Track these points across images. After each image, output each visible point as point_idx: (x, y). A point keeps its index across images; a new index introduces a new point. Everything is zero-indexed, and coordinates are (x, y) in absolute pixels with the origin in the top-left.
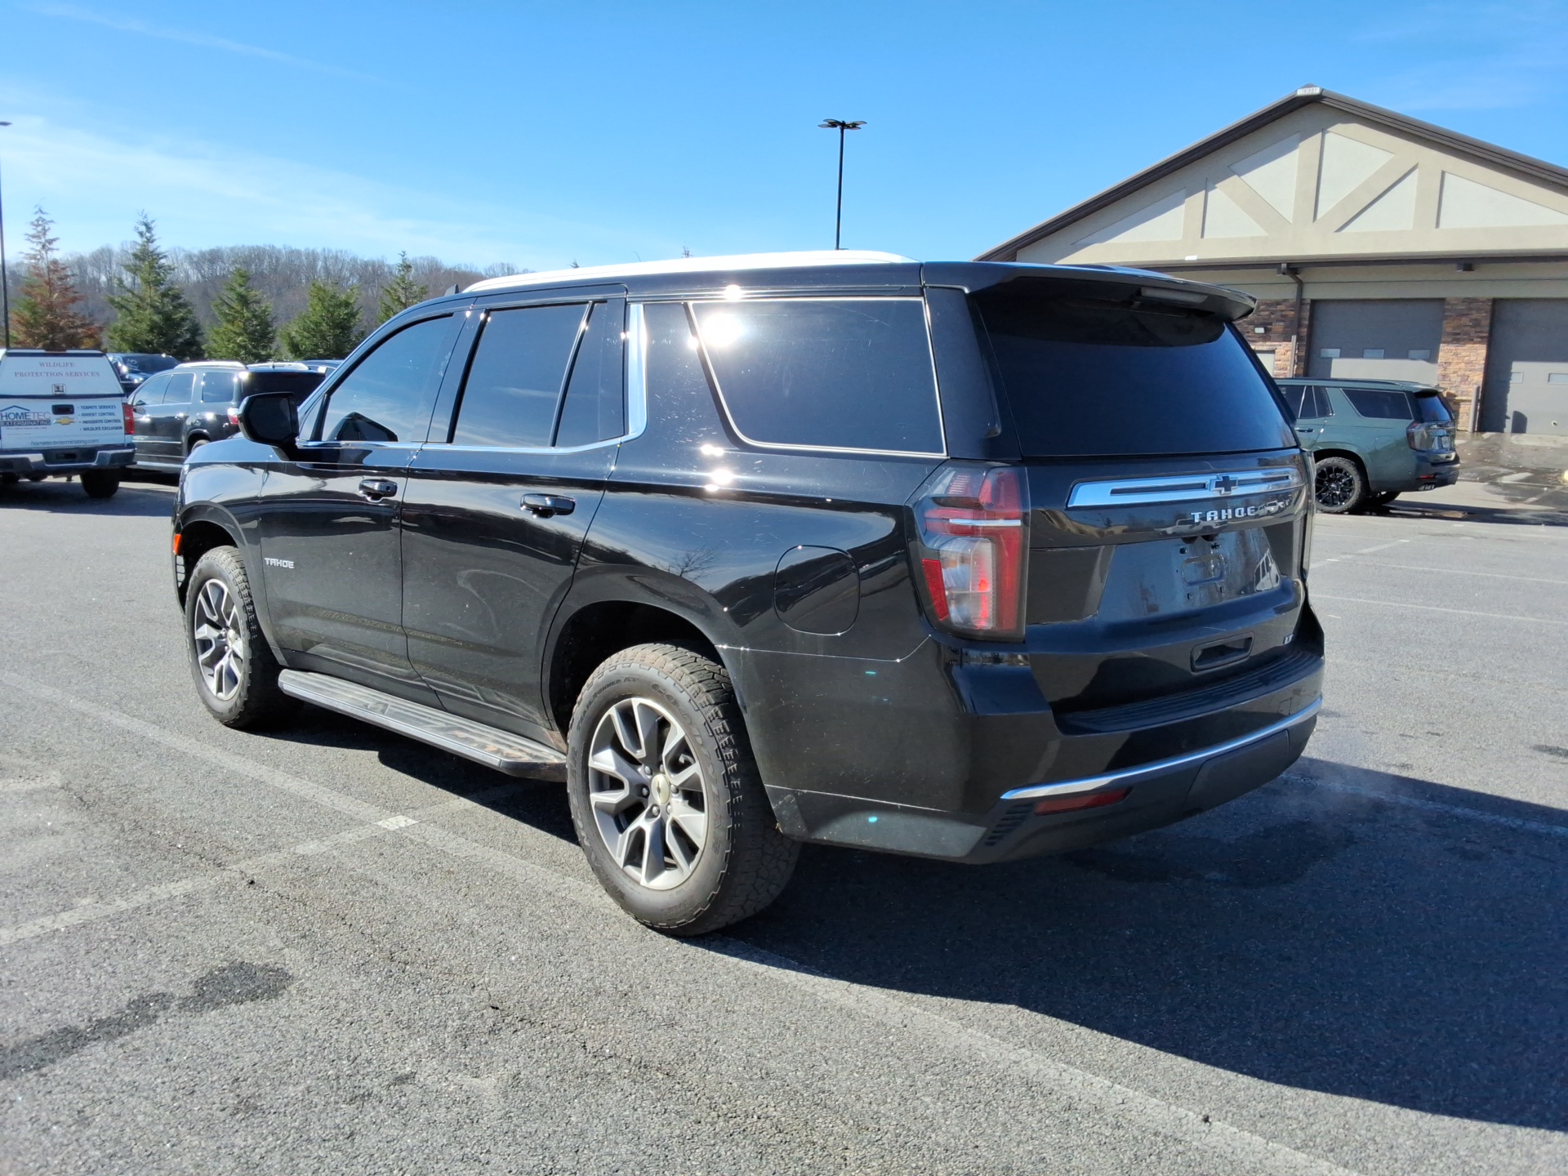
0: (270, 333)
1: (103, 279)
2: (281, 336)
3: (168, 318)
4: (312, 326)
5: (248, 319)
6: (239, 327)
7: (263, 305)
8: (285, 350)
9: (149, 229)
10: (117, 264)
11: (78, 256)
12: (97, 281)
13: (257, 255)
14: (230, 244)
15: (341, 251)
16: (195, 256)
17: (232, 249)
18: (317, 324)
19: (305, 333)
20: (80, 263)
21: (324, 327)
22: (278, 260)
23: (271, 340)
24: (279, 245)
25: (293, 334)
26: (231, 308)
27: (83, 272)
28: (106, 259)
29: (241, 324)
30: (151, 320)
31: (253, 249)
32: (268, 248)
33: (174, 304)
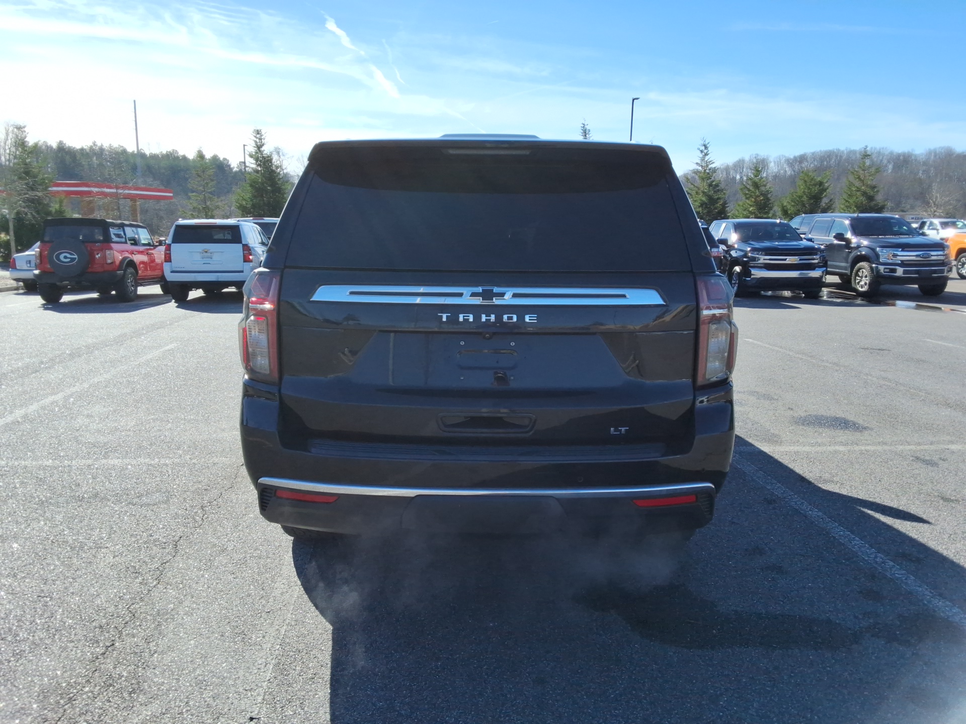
0: (770, 204)
1: (738, 177)
2: (778, 206)
3: (710, 198)
4: (798, 199)
5: (758, 196)
6: (751, 201)
7: (768, 187)
8: (779, 213)
9: (706, 147)
10: (747, 168)
11: (726, 165)
12: (734, 178)
13: (829, 155)
14: (812, 150)
15: (883, 148)
16: (791, 159)
17: (813, 154)
18: (800, 197)
19: (793, 204)
20: (727, 169)
21: (805, 198)
22: (841, 157)
23: (771, 209)
24: (842, 148)
25: (785, 204)
26: (749, 190)
27: (728, 173)
28: (741, 166)
29: (753, 200)
30: (701, 200)
31: (826, 152)
32: (835, 151)
33: (715, 190)
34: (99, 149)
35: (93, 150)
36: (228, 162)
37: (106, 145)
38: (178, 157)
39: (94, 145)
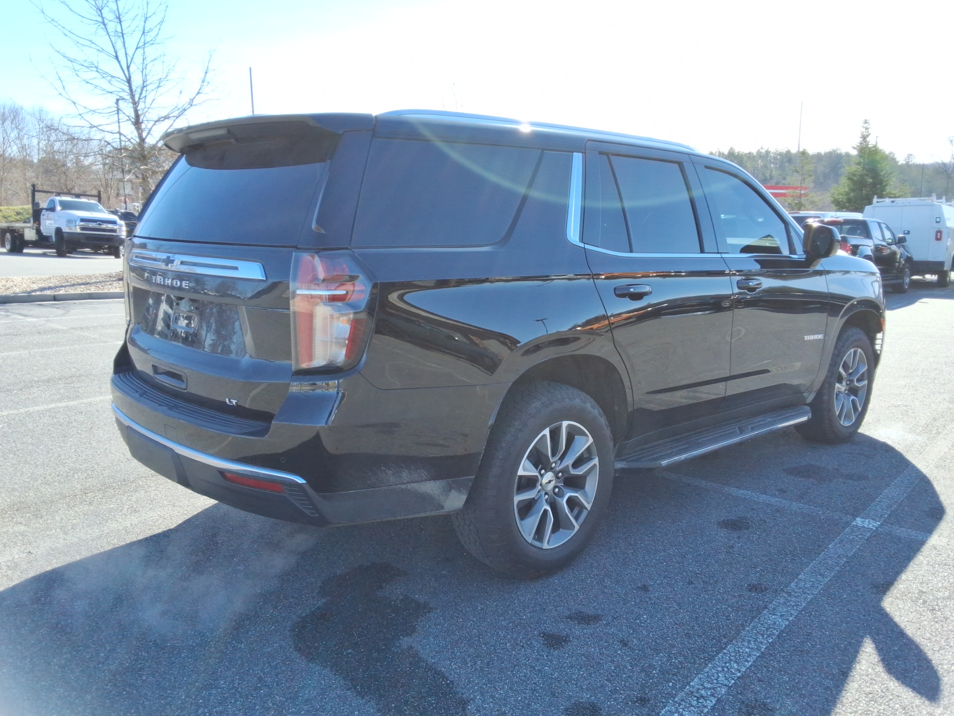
34: (766, 151)
35: (761, 153)
36: (894, 156)
37: (772, 150)
38: (841, 154)
39: (762, 148)
